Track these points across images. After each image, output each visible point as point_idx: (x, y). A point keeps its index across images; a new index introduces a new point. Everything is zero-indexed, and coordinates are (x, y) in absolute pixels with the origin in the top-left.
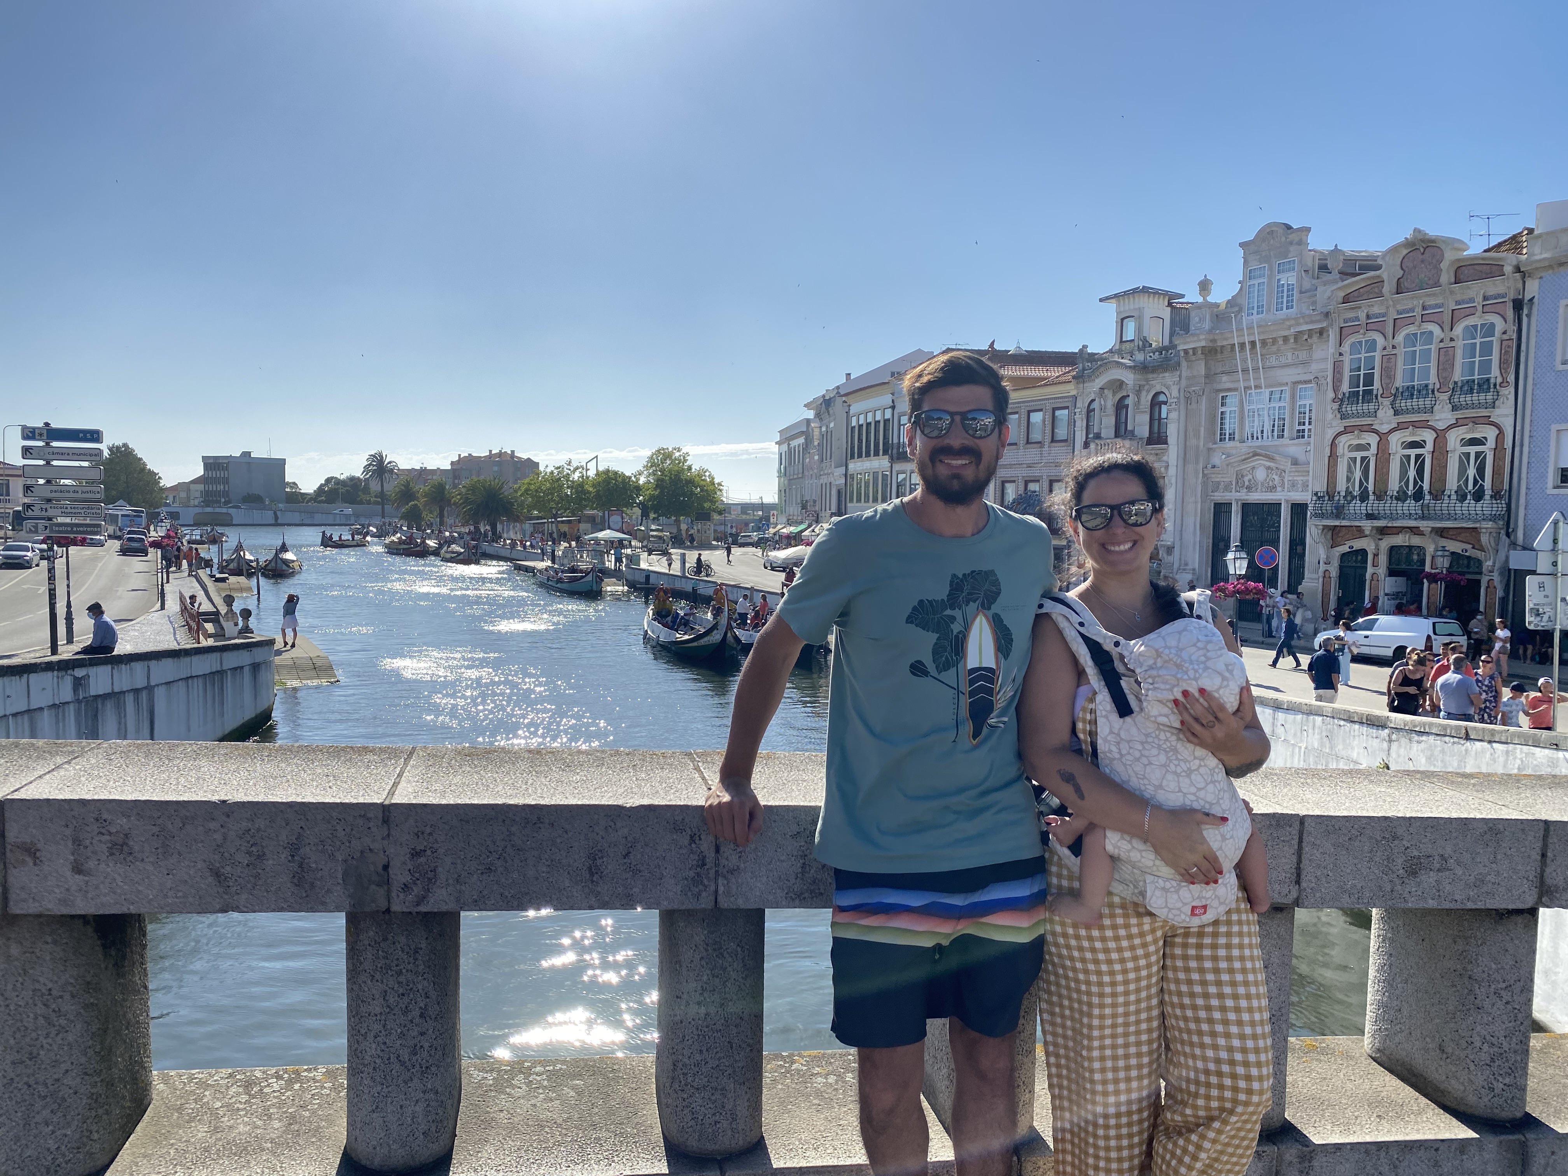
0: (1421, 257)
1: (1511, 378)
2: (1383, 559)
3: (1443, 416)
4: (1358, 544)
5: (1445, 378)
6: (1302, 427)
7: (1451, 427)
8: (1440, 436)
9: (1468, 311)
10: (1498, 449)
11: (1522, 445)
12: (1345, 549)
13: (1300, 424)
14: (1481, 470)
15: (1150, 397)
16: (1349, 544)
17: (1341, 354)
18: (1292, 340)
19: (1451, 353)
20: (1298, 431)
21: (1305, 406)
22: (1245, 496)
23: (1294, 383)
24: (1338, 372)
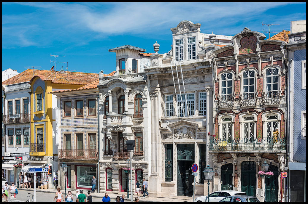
0: (248, 40)
1: (285, 91)
2: (240, 168)
4: (229, 161)
5: (260, 91)
6: (201, 111)
7: (263, 111)
8: (259, 115)
9: (267, 64)
10: (282, 121)
12: (223, 163)
13: (200, 109)
15: (134, 96)
16: (225, 161)
17: (218, 79)
18: (196, 73)
19: (262, 80)
21: (202, 101)
22: (177, 140)
23: (198, 91)
24: (217, 87)
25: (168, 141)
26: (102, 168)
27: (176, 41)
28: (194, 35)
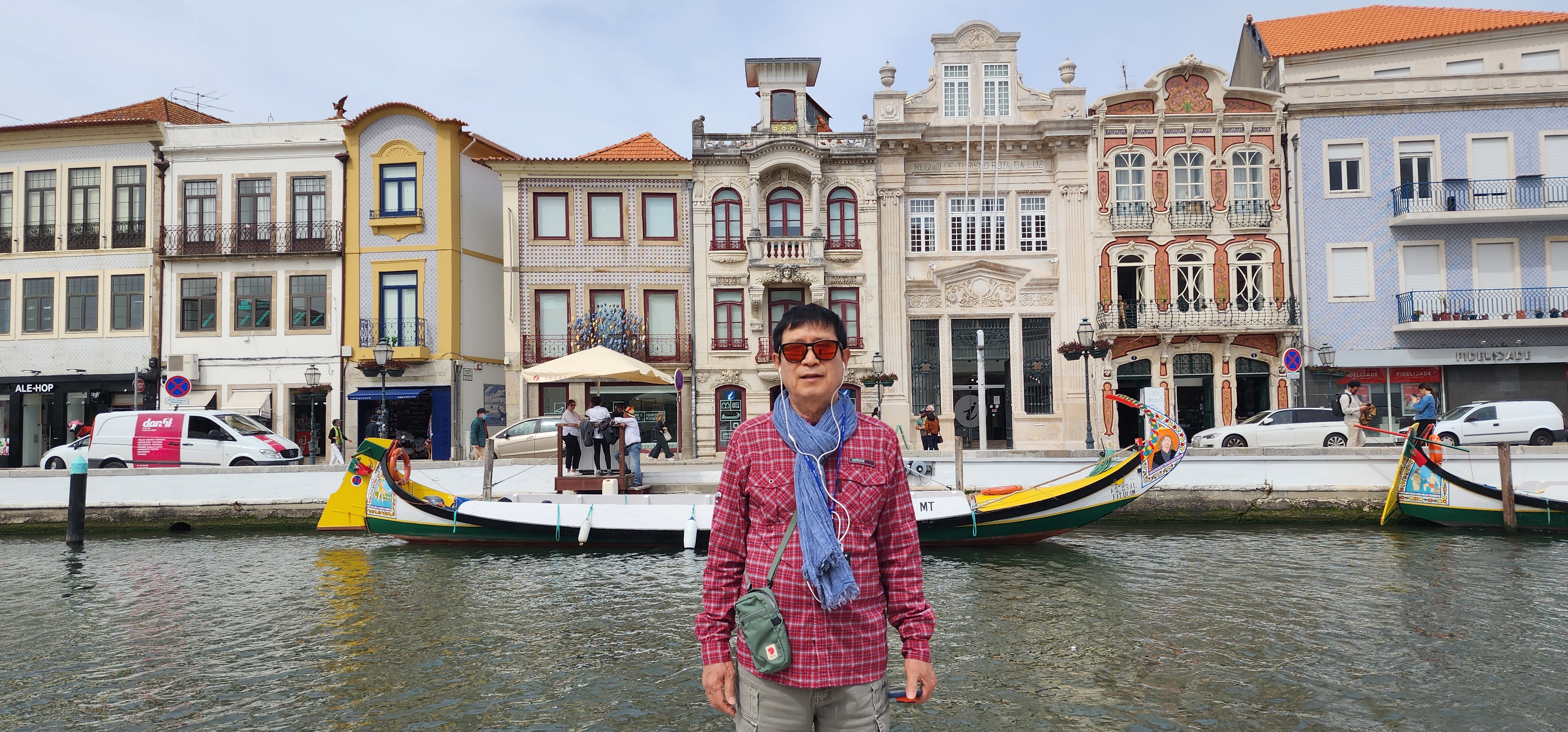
0: (1186, 83)
1: (1282, 202)
2: (1170, 369)
3: (1222, 232)
4: (1141, 354)
5: (1219, 198)
6: (1027, 239)
7: (1230, 242)
8: (1221, 249)
9: (1236, 140)
10: (1277, 264)
11: (1299, 261)
12: (1127, 360)
13: (1024, 236)
14: (1257, 281)
15: (827, 192)
16: (1131, 354)
17: (1106, 165)
18: (1024, 147)
19: (1223, 174)
20: (1023, 243)
21: (1029, 218)
22: (958, 310)
23: (1019, 193)
24: (1103, 182)
25: (923, 311)
26: (707, 388)
27: (946, 68)
28: (1004, 57)
